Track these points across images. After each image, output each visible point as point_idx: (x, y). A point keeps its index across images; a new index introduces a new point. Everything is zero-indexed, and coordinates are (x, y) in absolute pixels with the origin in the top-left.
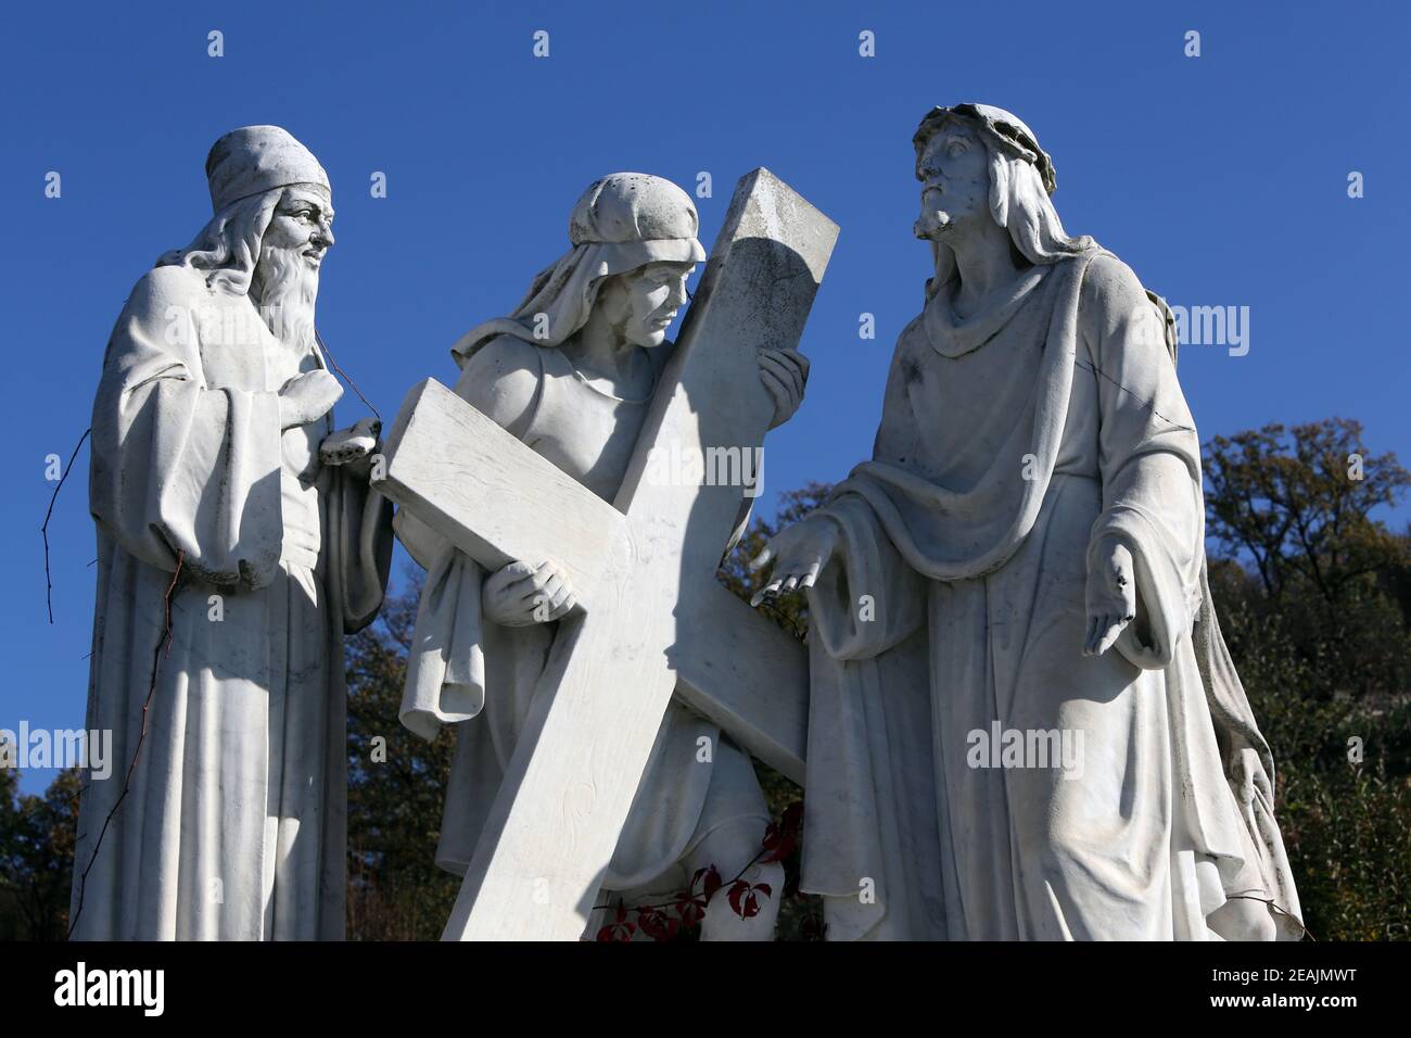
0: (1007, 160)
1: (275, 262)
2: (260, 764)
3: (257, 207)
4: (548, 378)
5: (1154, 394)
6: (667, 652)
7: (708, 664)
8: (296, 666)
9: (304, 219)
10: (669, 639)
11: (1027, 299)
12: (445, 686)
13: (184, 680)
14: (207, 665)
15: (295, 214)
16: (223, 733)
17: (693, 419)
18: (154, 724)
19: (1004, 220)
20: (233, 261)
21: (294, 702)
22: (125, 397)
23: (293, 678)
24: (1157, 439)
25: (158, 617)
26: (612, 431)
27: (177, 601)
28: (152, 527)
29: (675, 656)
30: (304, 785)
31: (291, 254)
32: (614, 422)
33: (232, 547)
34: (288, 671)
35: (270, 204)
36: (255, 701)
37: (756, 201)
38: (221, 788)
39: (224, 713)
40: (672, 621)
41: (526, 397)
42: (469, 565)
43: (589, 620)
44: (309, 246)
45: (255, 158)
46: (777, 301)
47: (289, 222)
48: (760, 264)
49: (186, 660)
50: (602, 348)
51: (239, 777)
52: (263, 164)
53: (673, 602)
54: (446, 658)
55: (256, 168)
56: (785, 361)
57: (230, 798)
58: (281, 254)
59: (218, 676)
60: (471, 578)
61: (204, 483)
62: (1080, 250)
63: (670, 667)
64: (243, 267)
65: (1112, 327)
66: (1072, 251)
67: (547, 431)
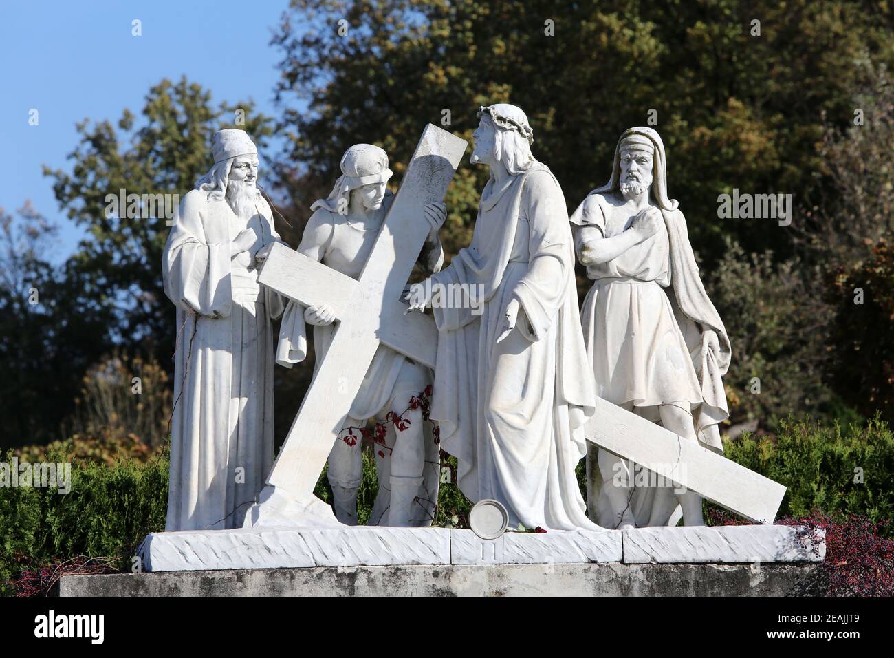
0: (502, 132)
1: (234, 186)
2: (228, 381)
3: (224, 166)
4: (336, 225)
5: (546, 231)
6: (376, 332)
7: (395, 335)
8: (245, 342)
9: (244, 168)
10: (377, 327)
11: (506, 191)
12: (290, 350)
13: (200, 352)
14: (207, 346)
15: (240, 167)
16: (215, 370)
17: (391, 238)
18: (191, 368)
19: (499, 159)
20: (217, 187)
21: (245, 354)
22: (170, 254)
23: (244, 345)
24: (544, 251)
25: (191, 328)
26: (362, 244)
27: (198, 322)
28: (182, 300)
29: (379, 333)
30: (250, 384)
31: (239, 182)
32: (363, 240)
33: (210, 306)
34: (242, 343)
35: (229, 165)
36: (226, 358)
37: (426, 140)
38: (214, 390)
39: (215, 363)
40: (379, 319)
41: (328, 234)
42: (298, 306)
43: (342, 324)
44: (247, 178)
45: (223, 146)
46: (435, 181)
47: (237, 171)
48: (426, 167)
49: (201, 344)
50: (358, 211)
51: (220, 387)
52: (226, 149)
53: (379, 313)
54: (290, 340)
55: (223, 150)
56: (433, 208)
57: (217, 393)
58: (235, 183)
59: (212, 349)
60: (299, 311)
61: (201, 282)
62: (527, 170)
63: (377, 338)
64: (221, 190)
65: (532, 204)
66: (524, 171)
67: (336, 246)
